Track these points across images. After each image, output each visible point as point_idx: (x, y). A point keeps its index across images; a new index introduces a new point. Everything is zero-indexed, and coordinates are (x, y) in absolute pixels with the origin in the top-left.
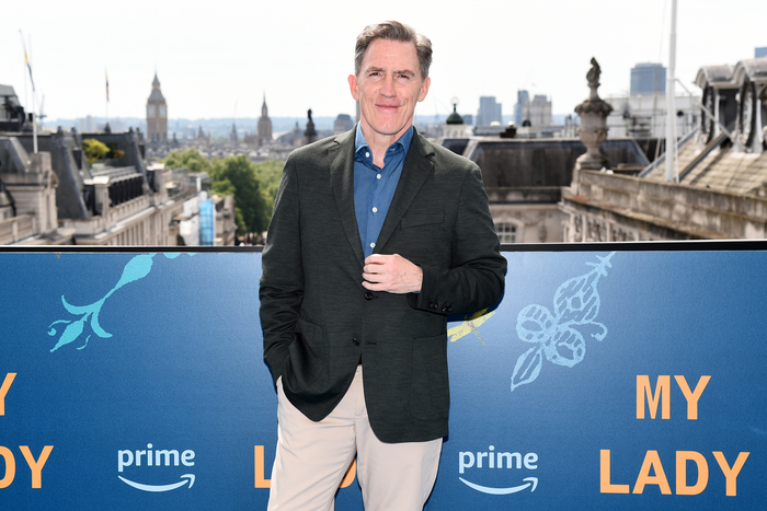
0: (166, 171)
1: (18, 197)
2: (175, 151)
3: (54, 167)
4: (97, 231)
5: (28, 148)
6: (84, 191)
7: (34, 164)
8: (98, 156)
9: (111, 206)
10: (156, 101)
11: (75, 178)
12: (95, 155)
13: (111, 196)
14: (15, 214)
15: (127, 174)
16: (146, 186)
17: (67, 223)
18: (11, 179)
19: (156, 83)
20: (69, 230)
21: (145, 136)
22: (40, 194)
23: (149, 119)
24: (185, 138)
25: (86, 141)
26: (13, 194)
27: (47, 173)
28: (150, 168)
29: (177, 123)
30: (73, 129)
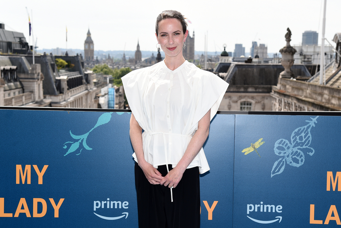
0: (93, 74)
1: (25, 84)
2: (97, 65)
3: (42, 71)
4: (61, 101)
5: (30, 62)
6: (56, 82)
7: (33, 69)
8: (62, 66)
9: (68, 89)
10: (89, 42)
11: (52, 76)
12: (61, 66)
13: (68, 85)
14: (23, 92)
15: (75, 75)
16: (84, 81)
17: (47, 96)
18: (22, 76)
19: (89, 34)
20: (48, 100)
21: (84, 58)
22: (35, 83)
23: (85, 50)
24: (102, 59)
25: (57, 59)
26: (23, 83)
27: (39, 73)
28: (86, 73)
29: (98, 52)
30: (51, 54)
